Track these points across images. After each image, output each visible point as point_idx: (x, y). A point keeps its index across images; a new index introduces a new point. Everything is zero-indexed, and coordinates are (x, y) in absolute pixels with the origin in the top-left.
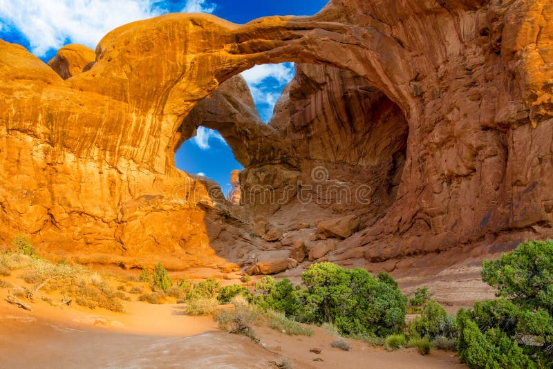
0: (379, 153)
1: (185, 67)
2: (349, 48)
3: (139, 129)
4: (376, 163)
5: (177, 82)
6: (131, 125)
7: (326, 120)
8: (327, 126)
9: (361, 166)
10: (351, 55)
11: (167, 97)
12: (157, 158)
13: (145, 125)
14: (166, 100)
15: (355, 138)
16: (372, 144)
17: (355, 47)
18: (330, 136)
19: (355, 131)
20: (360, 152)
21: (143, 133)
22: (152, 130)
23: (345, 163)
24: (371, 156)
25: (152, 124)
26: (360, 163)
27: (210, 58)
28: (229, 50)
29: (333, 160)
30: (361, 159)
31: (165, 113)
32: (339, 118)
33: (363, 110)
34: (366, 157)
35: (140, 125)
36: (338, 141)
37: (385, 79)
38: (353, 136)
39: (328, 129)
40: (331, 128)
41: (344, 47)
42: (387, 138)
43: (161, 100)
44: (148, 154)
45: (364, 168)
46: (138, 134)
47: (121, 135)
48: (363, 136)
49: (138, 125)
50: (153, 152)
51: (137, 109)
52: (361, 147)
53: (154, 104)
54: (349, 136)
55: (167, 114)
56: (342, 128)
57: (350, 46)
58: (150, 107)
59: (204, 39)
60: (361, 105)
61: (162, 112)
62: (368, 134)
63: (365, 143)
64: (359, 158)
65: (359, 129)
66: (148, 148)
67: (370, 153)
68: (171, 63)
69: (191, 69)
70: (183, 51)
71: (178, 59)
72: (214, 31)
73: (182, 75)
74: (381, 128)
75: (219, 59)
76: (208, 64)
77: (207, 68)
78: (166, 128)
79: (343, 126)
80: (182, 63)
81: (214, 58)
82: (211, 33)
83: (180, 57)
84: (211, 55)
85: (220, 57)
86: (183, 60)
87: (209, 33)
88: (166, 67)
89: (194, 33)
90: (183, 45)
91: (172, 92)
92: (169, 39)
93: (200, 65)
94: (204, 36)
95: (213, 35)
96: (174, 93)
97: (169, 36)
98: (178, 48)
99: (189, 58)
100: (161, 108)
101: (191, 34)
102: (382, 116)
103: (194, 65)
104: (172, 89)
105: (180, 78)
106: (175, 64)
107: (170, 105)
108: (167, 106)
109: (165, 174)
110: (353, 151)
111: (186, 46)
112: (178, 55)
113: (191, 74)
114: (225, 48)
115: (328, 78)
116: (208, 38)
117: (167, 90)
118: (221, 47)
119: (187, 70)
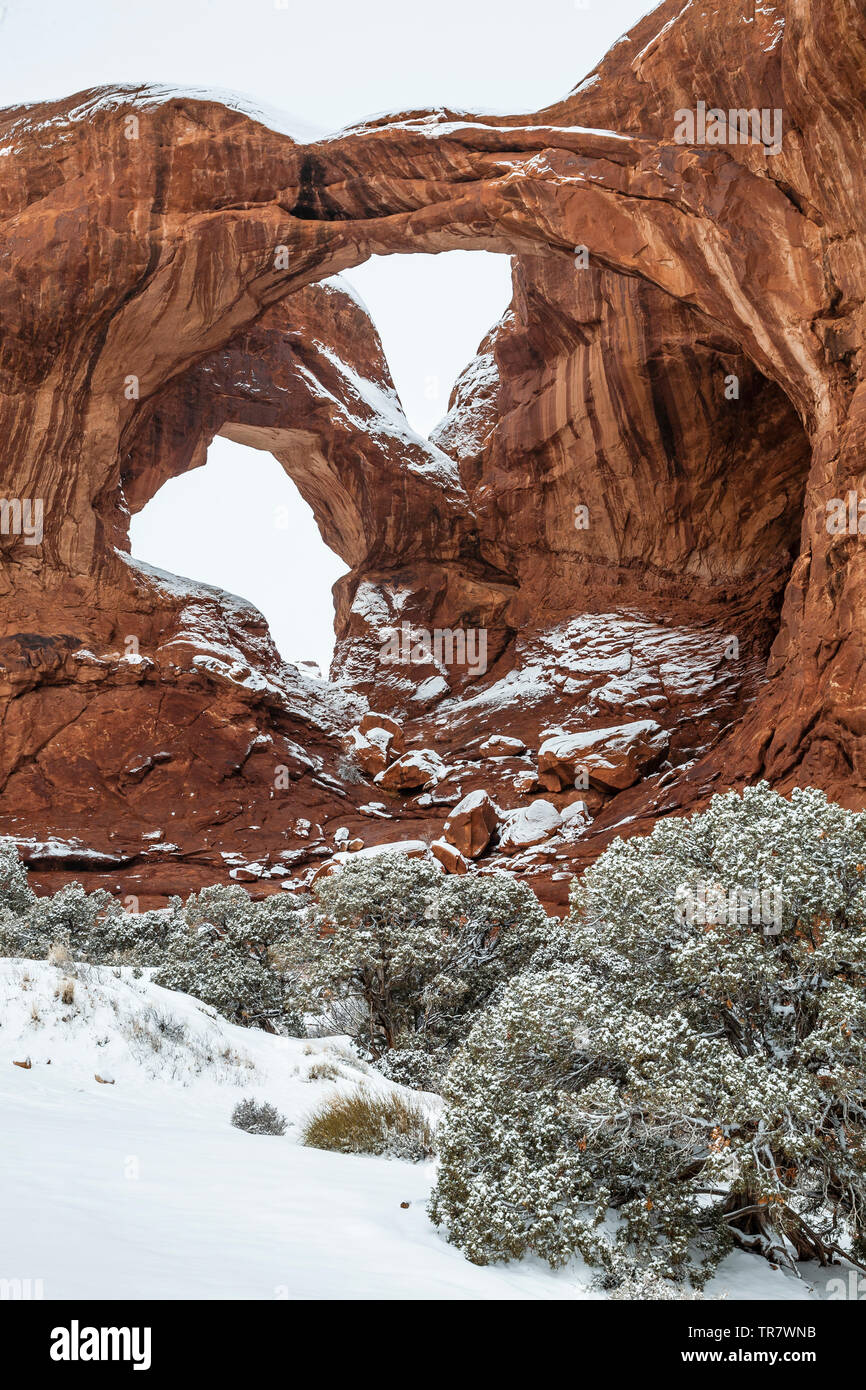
0: (749, 539)
1: (156, 251)
2: (644, 210)
3: (14, 433)
4: (740, 568)
5: (129, 296)
7: (597, 434)
8: (600, 453)
9: (695, 578)
10: (648, 232)
11: (102, 340)
12: (69, 523)
14: (98, 349)
15: (680, 490)
16: (729, 511)
17: (661, 206)
18: (605, 482)
19: (679, 472)
20: (693, 534)
22: (56, 437)
23: (647, 566)
24: (725, 546)
25: (53, 421)
26: (692, 568)
27: (232, 227)
28: (293, 204)
29: (612, 554)
30: (696, 556)
31: (93, 388)
32: (634, 430)
33: (704, 402)
34: (712, 548)
36: (631, 497)
37: (743, 310)
38: (675, 485)
39: (602, 462)
40: (610, 456)
41: (630, 207)
42: (774, 496)
43: (83, 348)
45: (705, 583)
48: (702, 487)
50: (57, 504)
51: (8, 373)
52: (697, 518)
53: (62, 358)
54: (661, 486)
55: (101, 394)
56: (644, 460)
57: (646, 203)
58: (48, 367)
59: (220, 169)
60: (699, 392)
61: (87, 383)
62: (718, 483)
63: (708, 509)
64: (690, 553)
65: (692, 464)
66: (41, 492)
67: (723, 536)
68: (113, 235)
69: (175, 261)
70: (152, 201)
71: (135, 225)
72: (249, 145)
73: (148, 273)
74: (757, 465)
75: (260, 229)
76: (227, 247)
77: (225, 259)
78: (99, 437)
79: (644, 454)
80: (147, 236)
81: (245, 228)
82: (238, 148)
83: (142, 218)
84: (234, 218)
85: (261, 224)
86: (152, 229)
87: (231, 148)
88: (97, 248)
89: (188, 147)
90: (152, 182)
91: (118, 324)
92: (112, 163)
93: (201, 245)
94: (217, 157)
95: (245, 155)
96: (121, 329)
97: (110, 153)
98: (137, 191)
99: (169, 226)
100: (82, 374)
101: (181, 148)
102: (762, 428)
103: (184, 248)
104: (117, 317)
105: (139, 284)
106: (125, 239)
107: (111, 363)
108: (100, 367)
109: (91, 574)
110: (672, 531)
111: (161, 187)
112: (136, 214)
113: (176, 274)
114: (280, 198)
115: (605, 306)
116: (230, 166)
117: (102, 318)
118: (269, 196)
119: (163, 260)
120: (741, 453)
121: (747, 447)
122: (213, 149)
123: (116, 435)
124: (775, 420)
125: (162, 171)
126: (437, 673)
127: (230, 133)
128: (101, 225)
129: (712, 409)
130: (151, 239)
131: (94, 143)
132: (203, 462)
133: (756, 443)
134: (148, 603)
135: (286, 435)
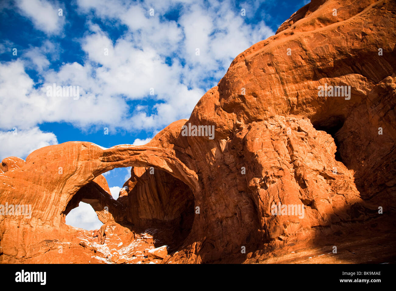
1: (77, 168)
2: (164, 159)
3: (47, 201)
5: (71, 176)
6: (42, 199)
7: (147, 198)
9: (166, 221)
11: (65, 183)
12: (56, 218)
13: (50, 199)
14: (64, 185)
16: (170, 209)
17: (167, 158)
18: (149, 206)
19: (162, 203)
20: (165, 213)
21: (49, 203)
22: (55, 201)
23: (157, 219)
24: (170, 215)
25: (55, 198)
26: (165, 219)
27: (91, 163)
28: (101, 160)
29: (151, 218)
30: (165, 217)
31: (63, 192)
33: (165, 191)
34: (168, 215)
35: (48, 198)
36: (154, 208)
38: (161, 205)
41: (161, 158)
43: (61, 185)
44: (50, 215)
46: (46, 203)
47: (35, 204)
49: (46, 199)
50: (54, 214)
51: (47, 190)
52: (165, 210)
53: (57, 187)
55: (64, 193)
58: (55, 189)
59: (89, 154)
60: (165, 190)
61: (61, 191)
62: (168, 204)
63: (167, 209)
65: (164, 202)
66: (51, 212)
67: (170, 213)
68: (69, 165)
69: (80, 169)
70: (77, 159)
71: (73, 163)
72: (95, 150)
73: (75, 172)
74: (174, 201)
75: (96, 164)
76: (90, 167)
77: (89, 169)
78: (63, 201)
79: (156, 200)
80: (76, 165)
81: (93, 164)
82: (93, 151)
83: (75, 162)
84: (91, 162)
85: (96, 163)
86: (77, 164)
87: (91, 151)
88: (66, 167)
89: (84, 151)
90: (77, 157)
91: (69, 180)
92: (70, 153)
93: (85, 166)
94: (89, 152)
95: (94, 152)
96: (69, 181)
97: (70, 152)
98: (74, 158)
99: (80, 163)
100: (61, 190)
101: (82, 151)
102: (175, 195)
103: (82, 167)
104: (69, 179)
105: (74, 173)
106: (71, 166)
107: (66, 188)
108: (64, 188)
109: (59, 227)
110: (161, 213)
111: (79, 157)
112: (74, 162)
113: (80, 171)
114: (99, 159)
115: (148, 177)
116: (91, 154)
117: (66, 180)
118: (97, 158)
119: (78, 169)
120: (171, 199)
121: (172, 198)
122: (88, 151)
123: (66, 201)
124: (177, 194)
125: (79, 154)
126: (121, 242)
127: (91, 148)
128: (67, 163)
129: (167, 192)
130: (76, 166)
131: (67, 150)
132: (78, 206)
133: (174, 198)
134: (70, 232)
135: (93, 201)
